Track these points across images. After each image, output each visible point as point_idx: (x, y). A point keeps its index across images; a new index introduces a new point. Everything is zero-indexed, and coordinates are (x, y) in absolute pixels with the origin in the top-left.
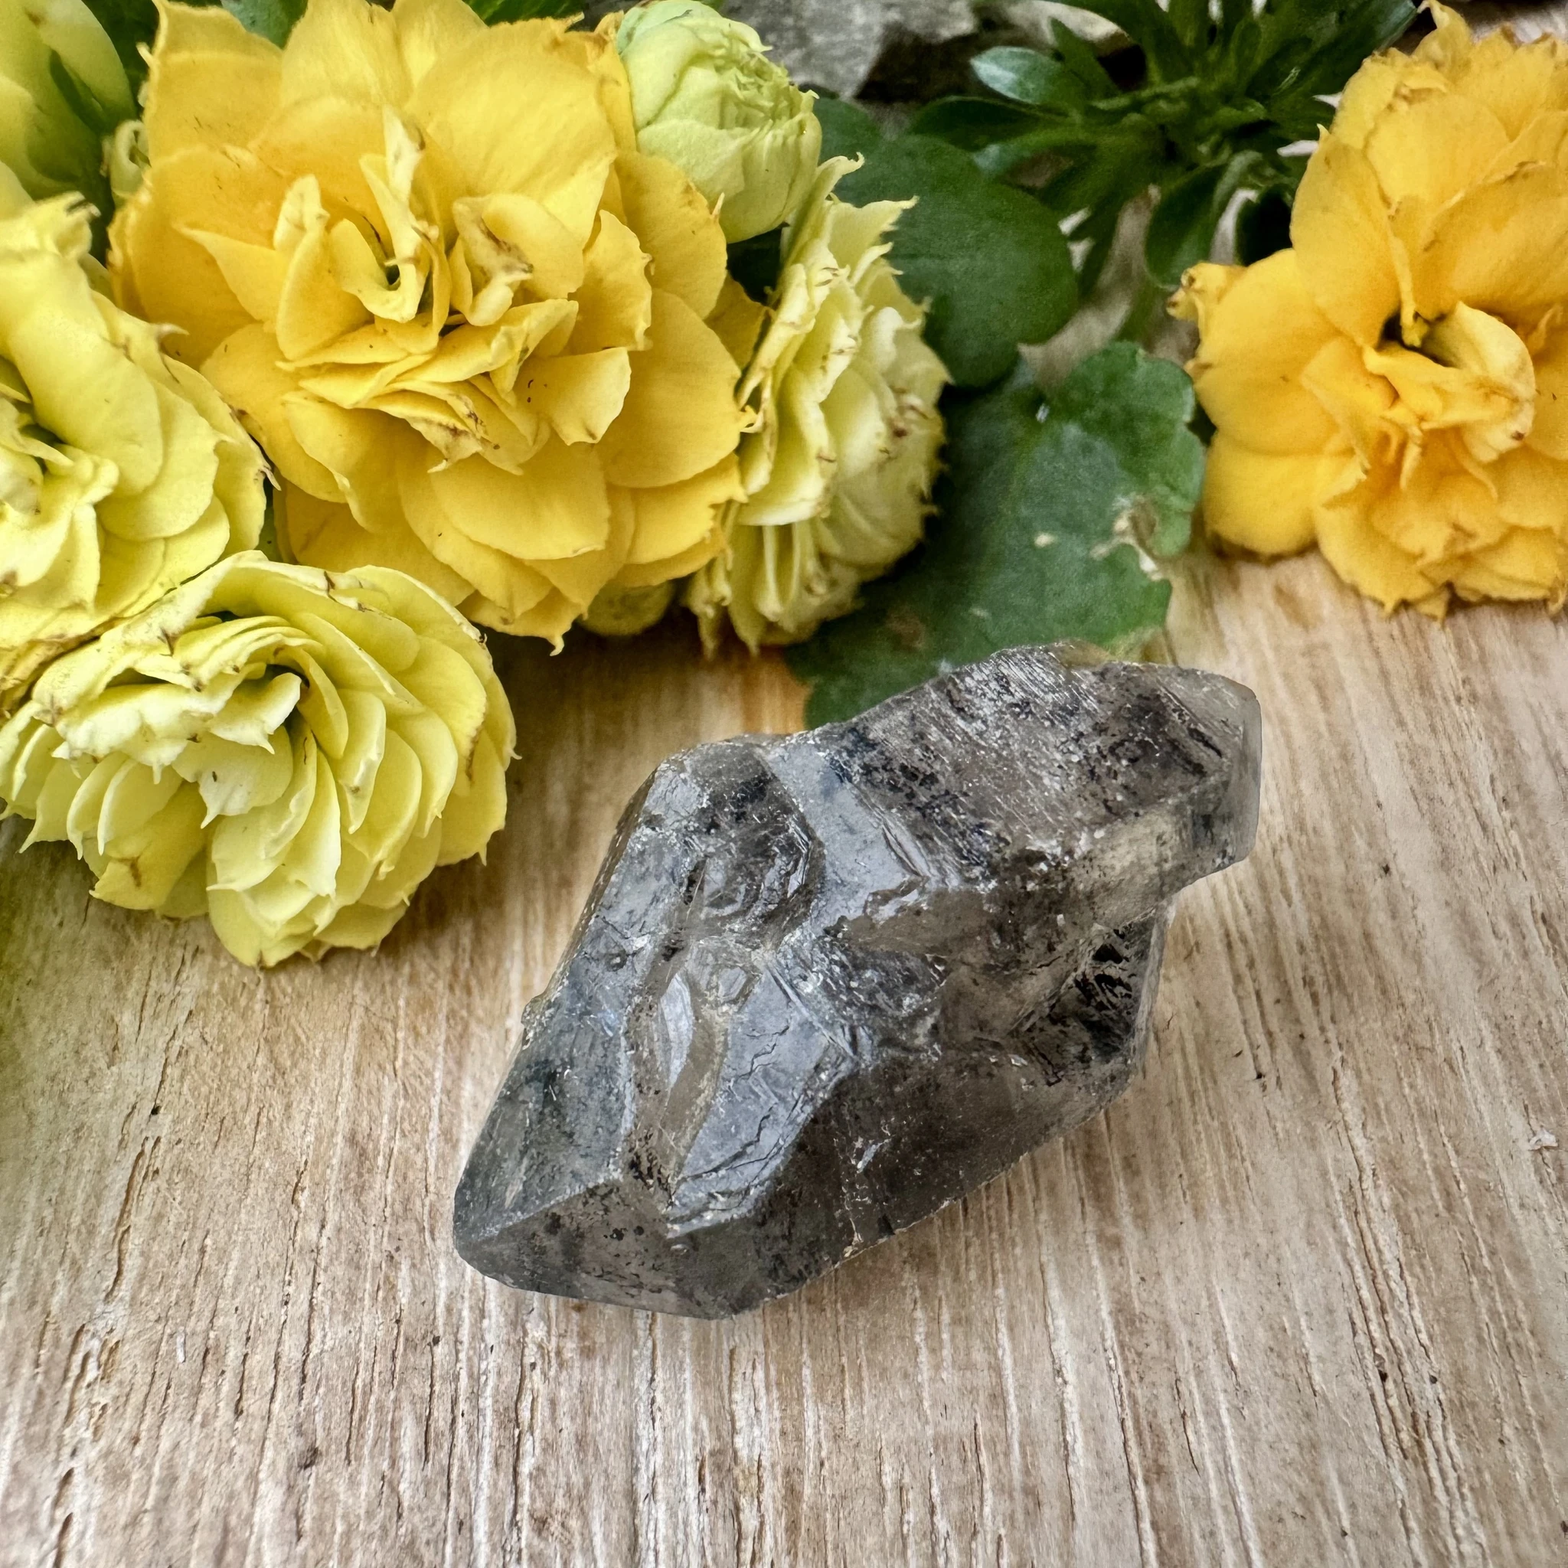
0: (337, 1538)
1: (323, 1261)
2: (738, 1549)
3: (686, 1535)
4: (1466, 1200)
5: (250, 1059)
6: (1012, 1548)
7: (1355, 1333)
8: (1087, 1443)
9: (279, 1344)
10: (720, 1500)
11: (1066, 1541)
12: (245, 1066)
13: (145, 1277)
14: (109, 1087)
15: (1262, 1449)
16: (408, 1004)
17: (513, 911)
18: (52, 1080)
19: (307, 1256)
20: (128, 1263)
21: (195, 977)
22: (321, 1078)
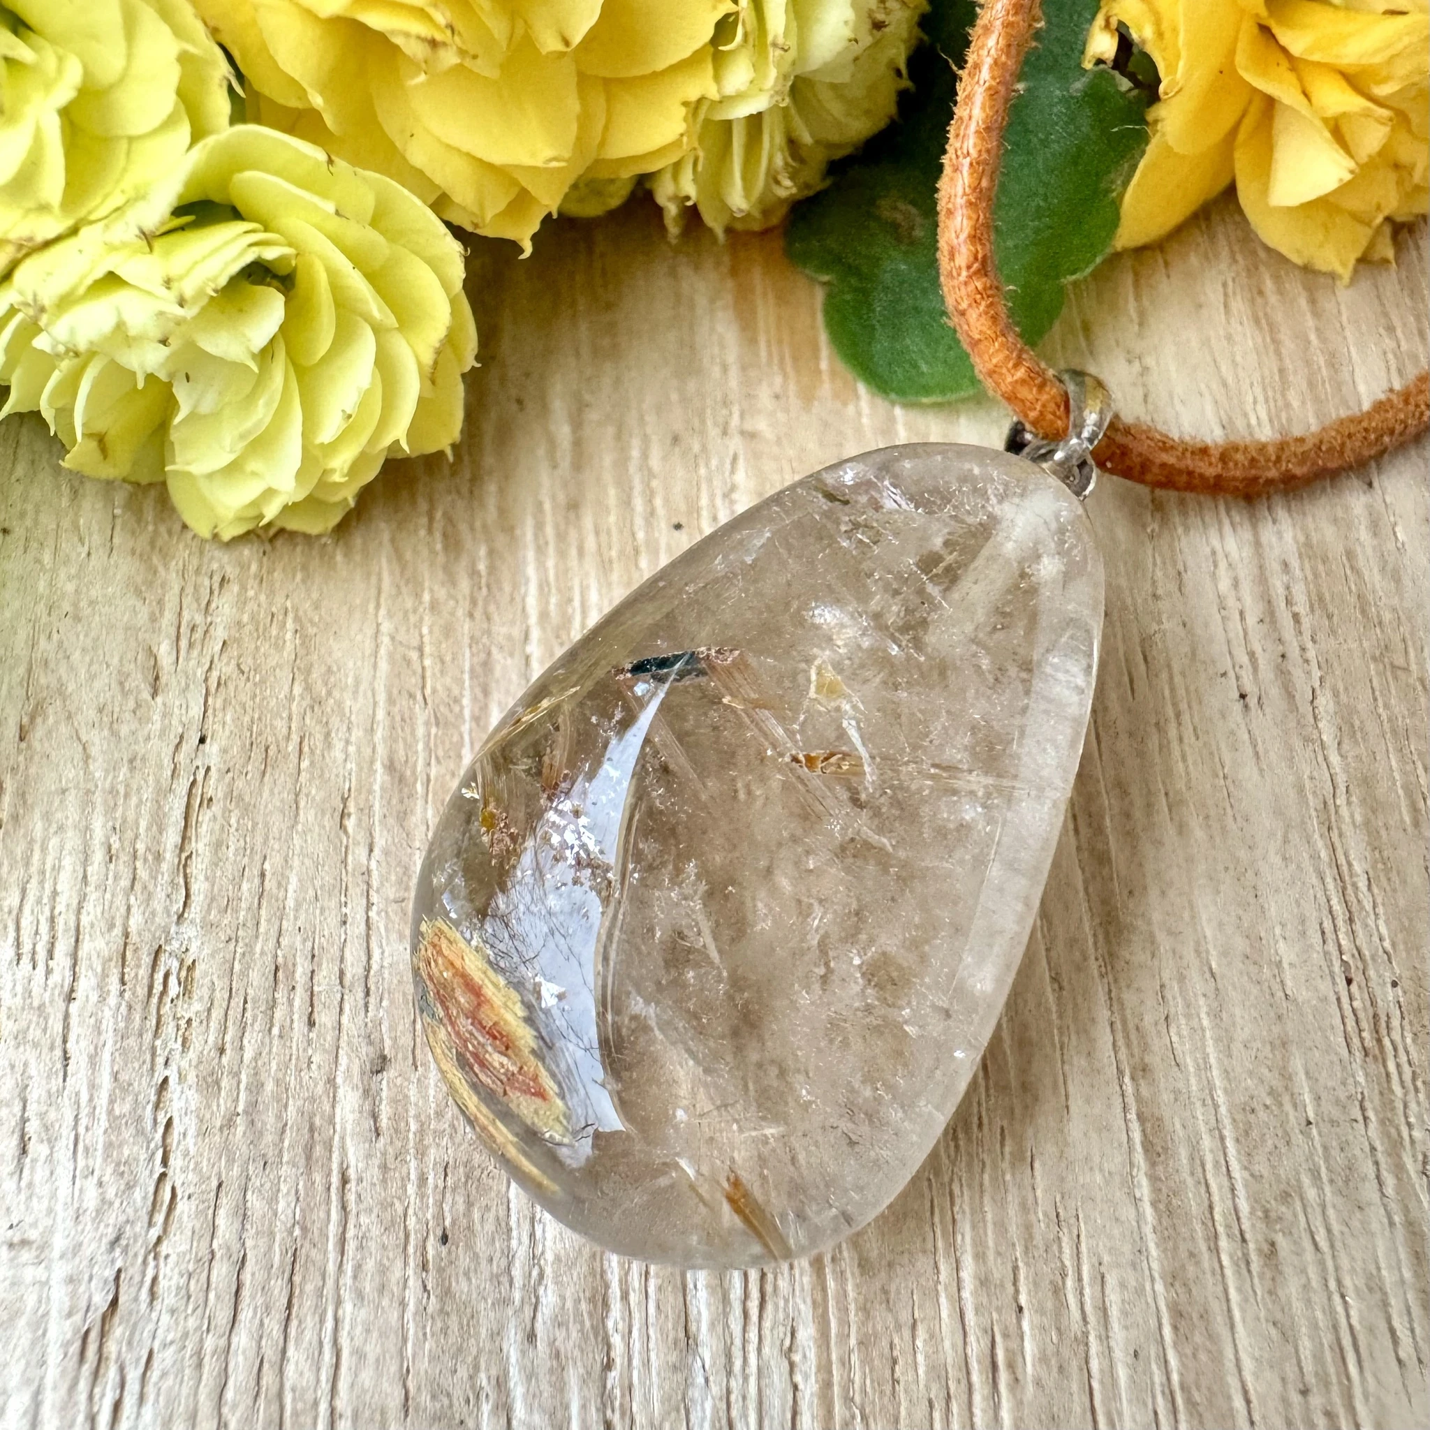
0: (411, 1136)
1: (375, 883)
5: (286, 688)
6: (1013, 1136)
7: (1324, 941)
8: (1080, 1043)
9: (342, 960)
11: (1062, 1131)
12: (282, 696)
13: (213, 899)
14: (156, 717)
15: (1237, 1047)
16: (431, 632)
17: (524, 534)
18: (101, 711)
19: (360, 879)
20: (194, 888)
21: (225, 607)
22: (355, 706)
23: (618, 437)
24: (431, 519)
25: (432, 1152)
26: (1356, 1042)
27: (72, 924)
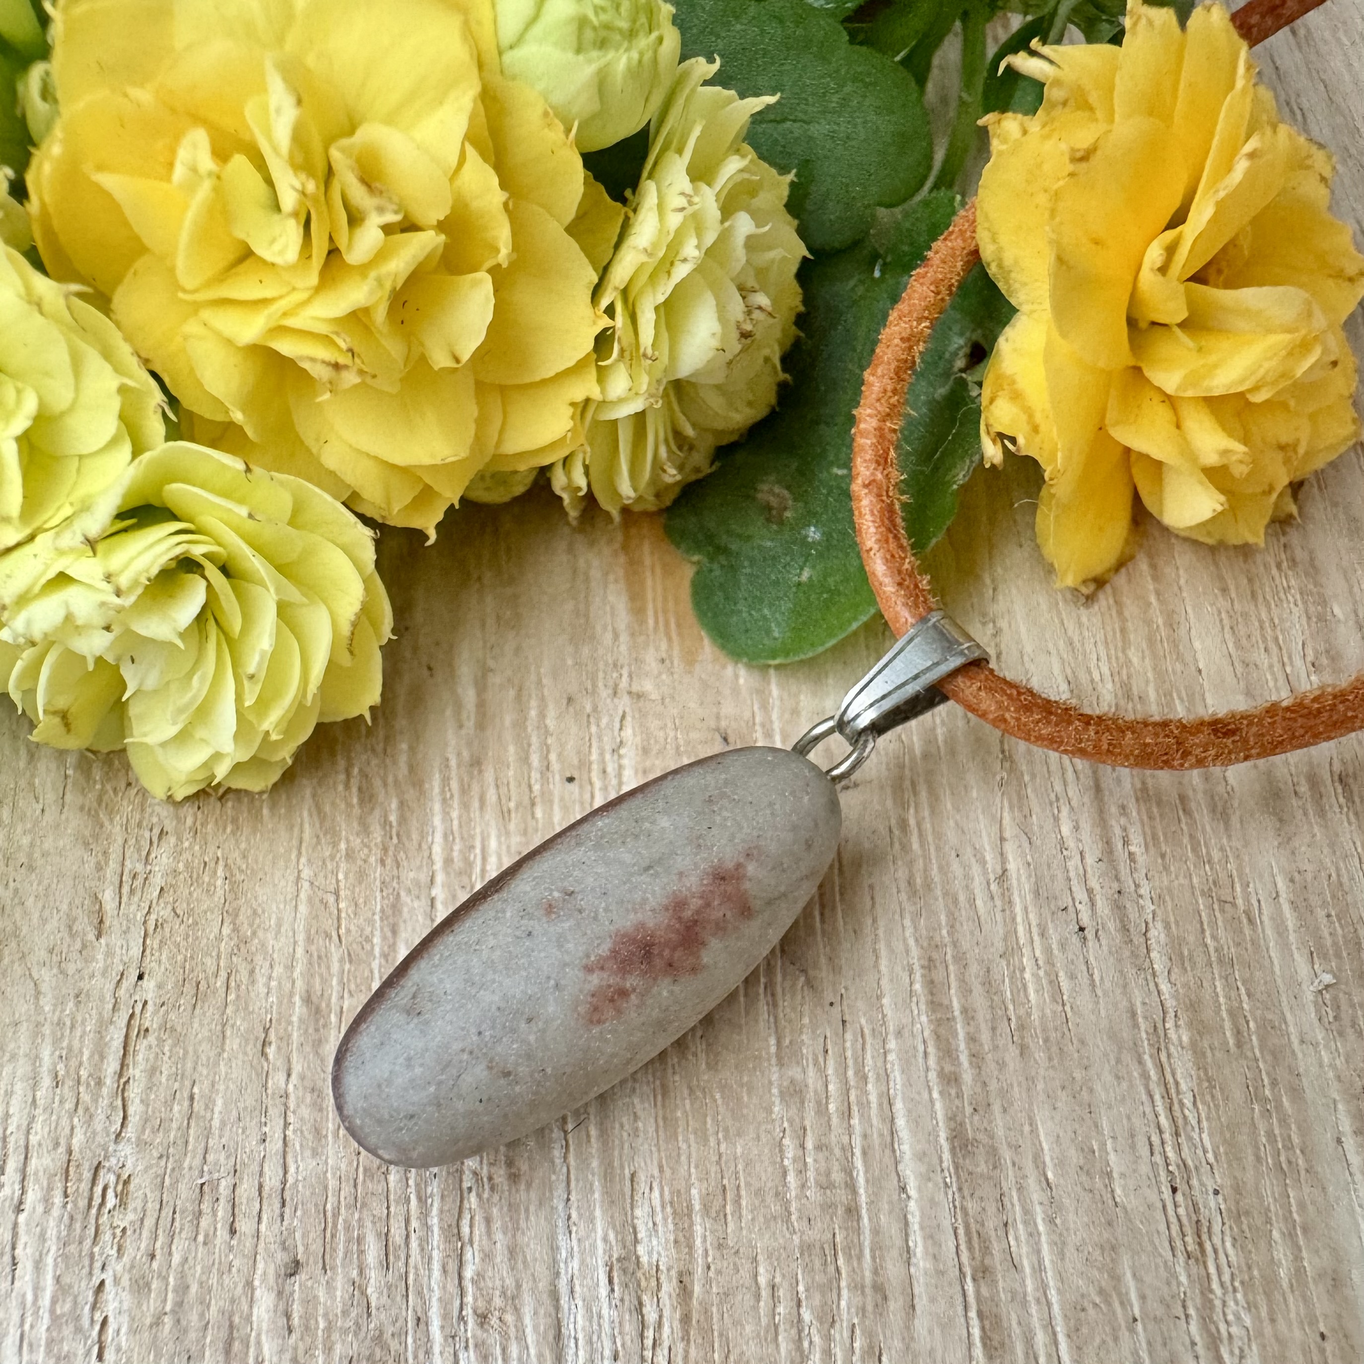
0: (320, 1333)
1: (292, 1105)
2: (642, 1336)
3: (600, 1325)
4: (1254, 1038)
5: (216, 930)
6: (863, 1332)
7: (1152, 1154)
8: (925, 1247)
9: (261, 1175)
10: (627, 1298)
11: (908, 1328)
12: (212, 937)
13: (146, 1121)
14: (100, 957)
15: (1070, 1251)
16: (346, 878)
17: (432, 789)
18: (51, 951)
19: (278, 1101)
20: (131, 1110)
21: (163, 858)
22: (278, 945)
23: (518, 697)
24: (348, 775)
25: (338, 1348)
26: (1179, 1244)
27: (22, 1143)
